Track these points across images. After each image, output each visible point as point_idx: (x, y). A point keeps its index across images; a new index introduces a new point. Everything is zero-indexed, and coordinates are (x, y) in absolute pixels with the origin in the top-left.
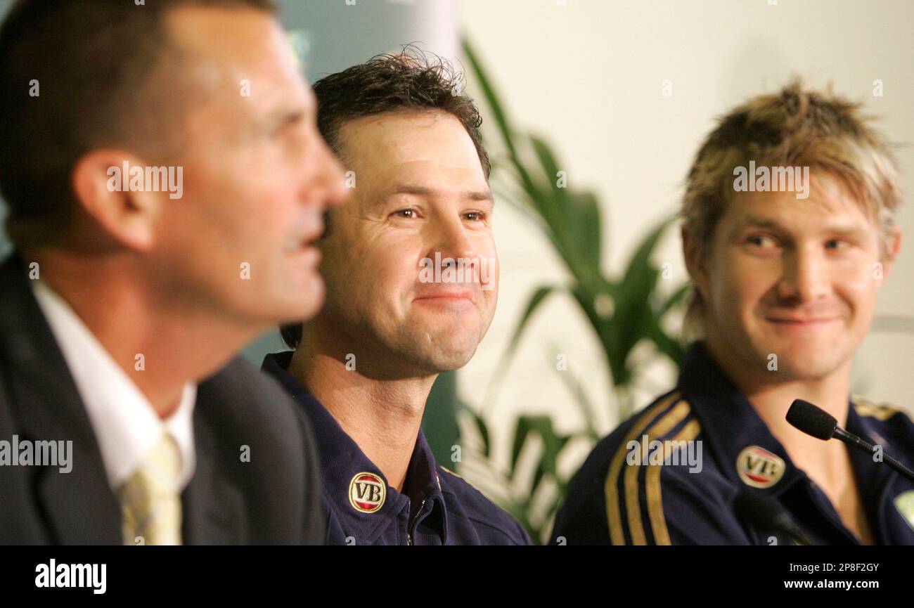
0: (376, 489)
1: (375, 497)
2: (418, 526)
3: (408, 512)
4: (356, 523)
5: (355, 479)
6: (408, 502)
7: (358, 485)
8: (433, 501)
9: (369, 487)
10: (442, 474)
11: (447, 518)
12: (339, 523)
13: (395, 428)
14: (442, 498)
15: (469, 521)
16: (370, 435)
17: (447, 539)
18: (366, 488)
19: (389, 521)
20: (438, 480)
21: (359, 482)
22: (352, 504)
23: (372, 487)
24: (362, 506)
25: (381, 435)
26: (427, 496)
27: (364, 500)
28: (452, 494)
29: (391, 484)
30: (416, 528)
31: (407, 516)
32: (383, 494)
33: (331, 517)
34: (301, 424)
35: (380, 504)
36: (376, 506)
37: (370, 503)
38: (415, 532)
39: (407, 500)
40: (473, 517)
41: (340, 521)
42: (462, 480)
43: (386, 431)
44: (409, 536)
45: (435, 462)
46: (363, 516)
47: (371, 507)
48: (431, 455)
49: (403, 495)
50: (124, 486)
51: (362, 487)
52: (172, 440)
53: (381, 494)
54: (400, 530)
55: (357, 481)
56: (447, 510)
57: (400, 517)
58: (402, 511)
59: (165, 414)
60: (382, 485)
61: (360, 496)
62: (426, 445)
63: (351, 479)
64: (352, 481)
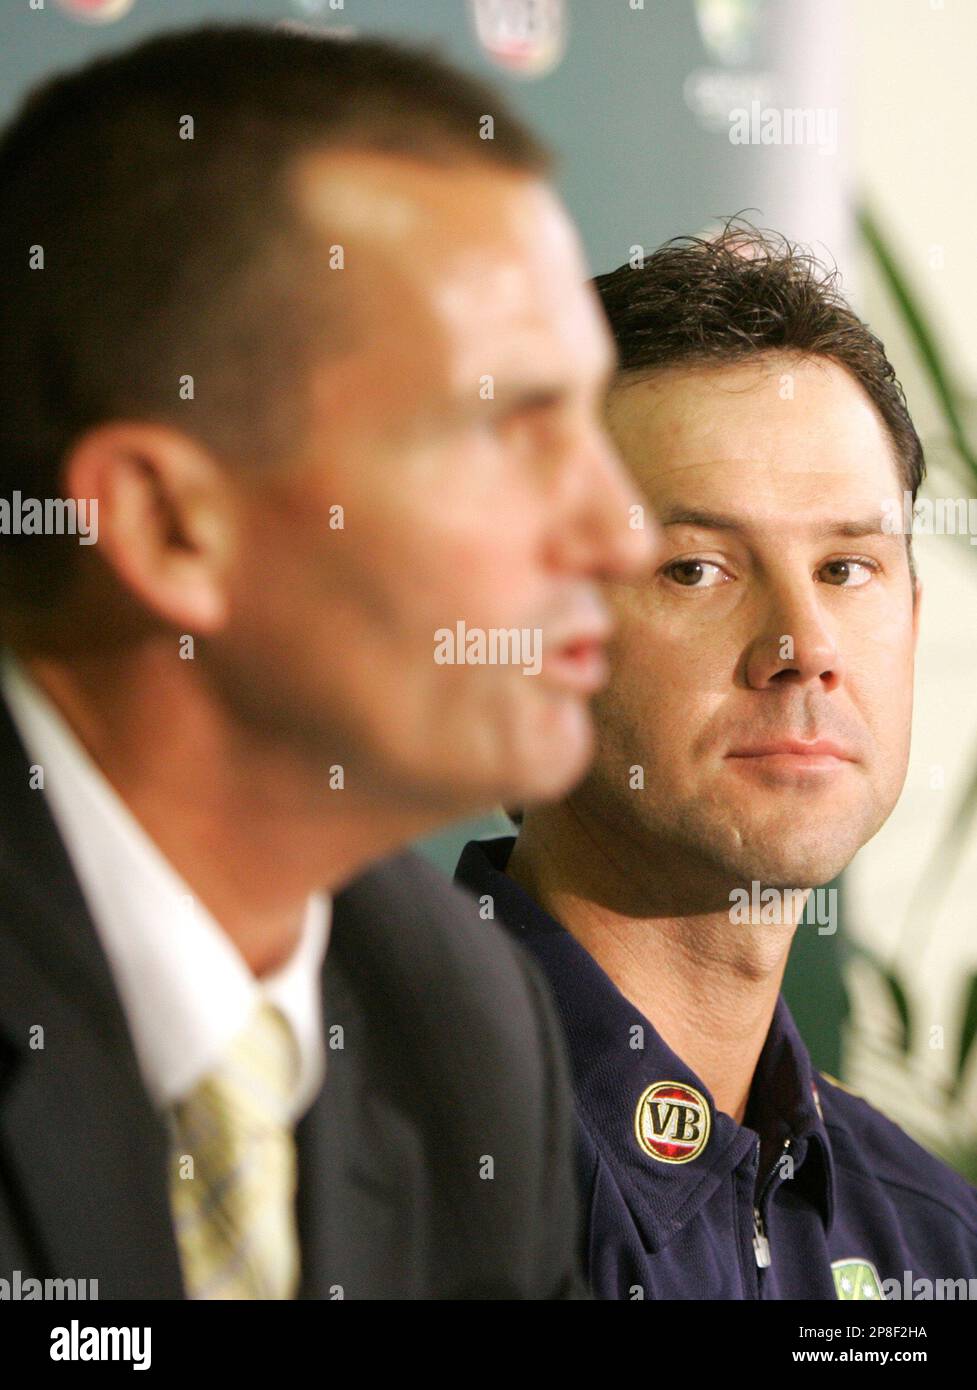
0: (689, 1116)
1: (688, 1131)
2: (776, 1192)
3: (754, 1163)
4: (648, 1184)
5: (648, 1095)
6: (755, 1144)
7: (654, 1107)
8: (805, 1143)
9: (675, 1112)
10: (823, 1087)
11: (834, 1177)
12: (615, 1185)
13: (719, 1001)
14: (825, 1136)
15: (879, 1186)
16: (671, 1012)
17: (835, 1219)
18: (669, 1114)
19: (718, 1183)
20: (816, 1099)
21: (655, 1100)
22: (643, 1146)
23: (682, 1111)
24: (662, 1148)
25: (691, 1013)
26: (794, 1132)
27: (664, 1139)
28: (841, 1130)
29: (719, 1108)
30: (771, 1196)
31: (753, 1171)
32: (704, 1125)
33: (600, 1169)
34: (533, 990)
35: (699, 1145)
36: (691, 1149)
37: (678, 1143)
38: (770, 1205)
39: (752, 1140)
40: (887, 1176)
41: (617, 1181)
42: (861, 1102)
43: (701, 1005)
44: (757, 1213)
45: (809, 1063)
46: (664, 1171)
47: (680, 1152)
48: (802, 1049)
49: (745, 1129)
50: (180, 1109)
51: (663, 1111)
52: (279, 1018)
53: (700, 1125)
54: (739, 1201)
55: (651, 1099)
56: (837, 1161)
57: (739, 1173)
58: (743, 1161)
59: (265, 966)
60: (702, 1107)
61: (658, 1130)
62: (792, 1029)
63: (640, 1095)
64: (642, 1099)
